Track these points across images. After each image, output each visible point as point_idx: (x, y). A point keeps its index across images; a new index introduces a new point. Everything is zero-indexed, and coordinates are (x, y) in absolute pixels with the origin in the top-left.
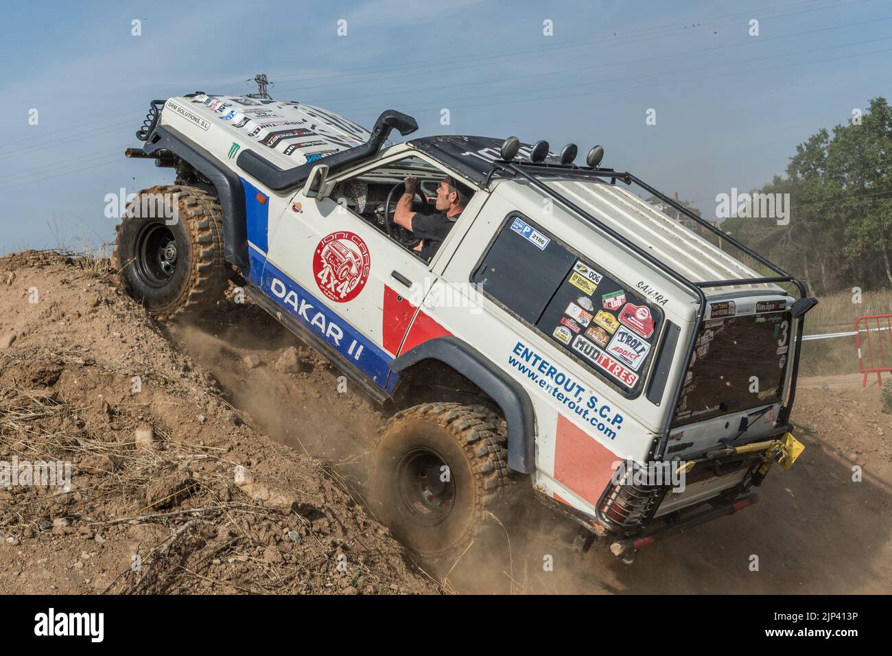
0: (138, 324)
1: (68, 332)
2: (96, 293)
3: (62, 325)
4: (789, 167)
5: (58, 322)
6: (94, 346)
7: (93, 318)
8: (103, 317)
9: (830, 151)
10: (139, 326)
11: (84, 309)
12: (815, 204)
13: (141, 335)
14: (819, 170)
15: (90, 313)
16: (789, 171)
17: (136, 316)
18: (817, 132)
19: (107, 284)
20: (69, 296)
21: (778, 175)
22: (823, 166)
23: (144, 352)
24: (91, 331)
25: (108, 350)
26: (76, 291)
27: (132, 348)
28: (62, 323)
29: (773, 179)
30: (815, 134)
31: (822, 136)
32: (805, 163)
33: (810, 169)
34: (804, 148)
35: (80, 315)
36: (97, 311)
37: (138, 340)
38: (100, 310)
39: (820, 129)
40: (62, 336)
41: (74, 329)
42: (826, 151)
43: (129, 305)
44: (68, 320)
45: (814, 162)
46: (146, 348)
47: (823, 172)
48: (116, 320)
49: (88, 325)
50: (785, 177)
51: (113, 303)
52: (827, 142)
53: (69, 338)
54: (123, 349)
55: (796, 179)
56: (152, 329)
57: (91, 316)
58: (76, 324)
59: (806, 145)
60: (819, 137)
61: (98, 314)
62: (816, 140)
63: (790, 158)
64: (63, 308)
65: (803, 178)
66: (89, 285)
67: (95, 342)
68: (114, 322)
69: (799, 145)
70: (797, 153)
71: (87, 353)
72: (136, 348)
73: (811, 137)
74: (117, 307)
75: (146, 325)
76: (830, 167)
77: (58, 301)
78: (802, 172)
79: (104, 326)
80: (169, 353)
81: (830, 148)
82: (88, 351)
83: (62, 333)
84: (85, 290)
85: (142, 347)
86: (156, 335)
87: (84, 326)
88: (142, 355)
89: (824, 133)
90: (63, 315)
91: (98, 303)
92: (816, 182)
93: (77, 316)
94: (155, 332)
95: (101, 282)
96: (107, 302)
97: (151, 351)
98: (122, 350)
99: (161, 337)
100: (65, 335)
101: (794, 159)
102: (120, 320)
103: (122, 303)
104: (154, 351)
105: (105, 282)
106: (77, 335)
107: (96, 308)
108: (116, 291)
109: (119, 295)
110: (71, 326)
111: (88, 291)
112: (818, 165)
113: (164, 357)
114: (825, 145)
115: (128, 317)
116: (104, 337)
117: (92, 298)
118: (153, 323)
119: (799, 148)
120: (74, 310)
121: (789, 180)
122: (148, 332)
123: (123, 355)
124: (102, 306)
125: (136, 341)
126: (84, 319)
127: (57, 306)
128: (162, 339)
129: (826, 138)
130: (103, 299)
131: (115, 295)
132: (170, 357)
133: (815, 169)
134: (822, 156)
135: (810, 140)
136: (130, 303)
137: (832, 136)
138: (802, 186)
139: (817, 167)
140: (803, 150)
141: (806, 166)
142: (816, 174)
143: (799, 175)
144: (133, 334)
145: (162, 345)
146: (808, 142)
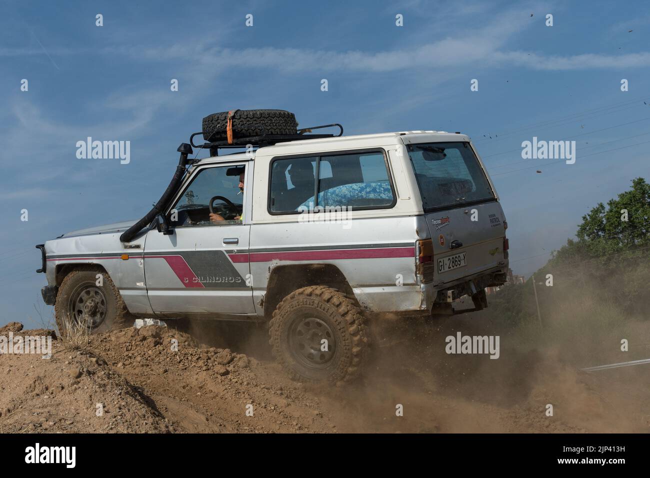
0: (118, 393)
1: (52, 406)
2: (77, 365)
3: (46, 398)
4: (578, 232)
5: (41, 396)
6: (78, 419)
7: (76, 389)
8: (86, 387)
9: (608, 219)
10: (120, 394)
11: (66, 382)
12: (600, 258)
13: (123, 404)
14: (600, 233)
15: (73, 384)
16: (578, 235)
17: (117, 385)
18: (596, 206)
19: (88, 356)
20: (51, 369)
21: (571, 239)
22: (603, 230)
23: (127, 421)
24: (74, 403)
25: (91, 421)
26: (59, 364)
27: (115, 417)
28: (46, 397)
29: (567, 242)
30: (595, 207)
31: (600, 208)
32: (590, 229)
33: (594, 233)
34: (588, 217)
35: (63, 388)
36: (79, 382)
37: (120, 408)
38: (82, 381)
39: (598, 204)
40: (46, 410)
41: (58, 402)
42: (604, 219)
43: (109, 374)
44: (52, 393)
45: (596, 228)
46: (128, 417)
47: (603, 234)
48: (98, 390)
49: (71, 397)
50: (576, 239)
51: (94, 373)
52: (604, 213)
53: (53, 412)
54: (107, 419)
55: (584, 240)
56: (132, 396)
57: (73, 387)
58: (60, 397)
59: (589, 215)
60: (598, 209)
61: (80, 385)
62: (596, 211)
63: (579, 226)
64: (47, 382)
65: (589, 240)
66: (70, 357)
67: (78, 413)
68: (96, 392)
69: (584, 216)
70: (583, 222)
71: (71, 426)
72: (119, 417)
73: (592, 209)
74: (98, 377)
75: (127, 393)
76: (609, 230)
77: (42, 375)
78: (588, 235)
79: (87, 397)
80: (151, 420)
81: (607, 217)
82: (72, 423)
83: (46, 407)
84: (67, 362)
85: (125, 415)
86: (137, 402)
87: (67, 398)
88: (125, 424)
89: (602, 206)
90: (47, 389)
91: (80, 375)
92: (599, 242)
93: (60, 389)
94: (136, 400)
95: (81, 354)
96: (89, 373)
97: (133, 419)
98: (105, 421)
99: (142, 403)
100: (49, 408)
101: (581, 226)
102: (101, 389)
103: (103, 373)
104: (136, 419)
105: (86, 354)
106: (60, 407)
107: (79, 379)
108: (97, 362)
109: (99, 365)
110: (55, 399)
111: (69, 363)
112: (599, 230)
113: (146, 424)
114: (603, 215)
115: (109, 387)
116: (87, 408)
117: (74, 370)
118: (132, 390)
119: (584, 218)
120: (57, 383)
121: (580, 242)
122: (129, 399)
123: (107, 426)
124: (83, 377)
125: (118, 410)
126: (67, 391)
127: (41, 380)
128: (143, 405)
129: (603, 209)
130: (85, 370)
131: (96, 366)
132: (152, 424)
133: (597, 232)
134: (602, 222)
135: (592, 211)
136: (110, 372)
137: (607, 208)
138: (589, 246)
139: (598, 231)
140: (587, 219)
141: (591, 231)
142: (599, 236)
143: (586, 238)
144: (115, 403)
145: (143, 411)
146: (590, 213)
